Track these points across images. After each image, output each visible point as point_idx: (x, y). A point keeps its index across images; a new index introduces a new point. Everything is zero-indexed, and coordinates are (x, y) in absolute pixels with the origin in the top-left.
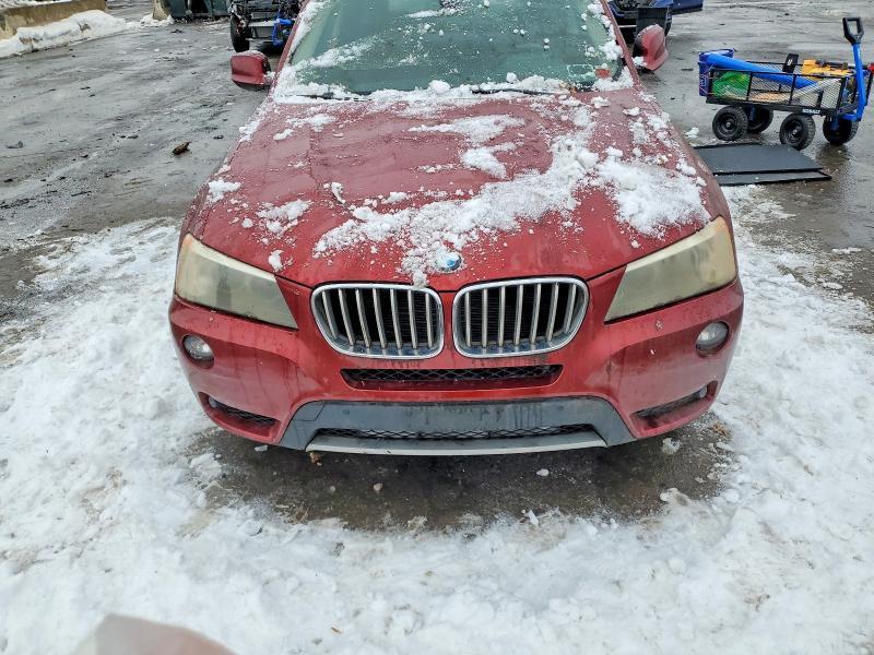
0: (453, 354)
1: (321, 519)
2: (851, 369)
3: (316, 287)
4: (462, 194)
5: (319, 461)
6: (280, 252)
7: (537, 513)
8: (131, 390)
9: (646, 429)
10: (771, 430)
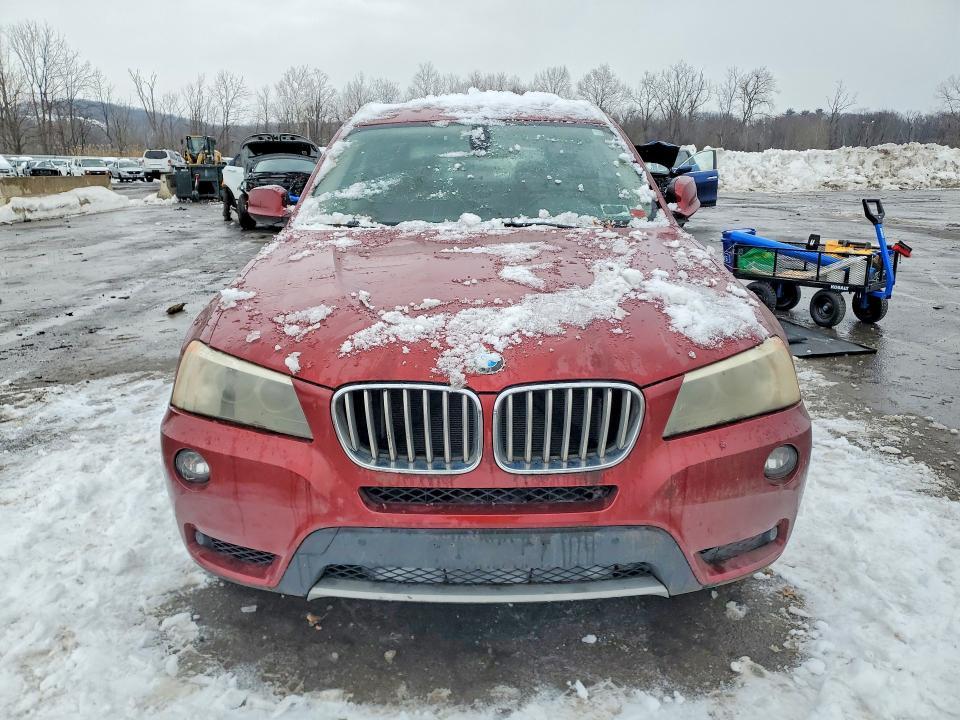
0: (492, 468)
1: (321, 690)
2: (927, 531)
3: (339, 388)
4: (501, 302)
5: (318, 624)
6: (298, 354)
7: (586, 684)
8: (96, 541)
9: (712, 574)
10: (849, 594)
